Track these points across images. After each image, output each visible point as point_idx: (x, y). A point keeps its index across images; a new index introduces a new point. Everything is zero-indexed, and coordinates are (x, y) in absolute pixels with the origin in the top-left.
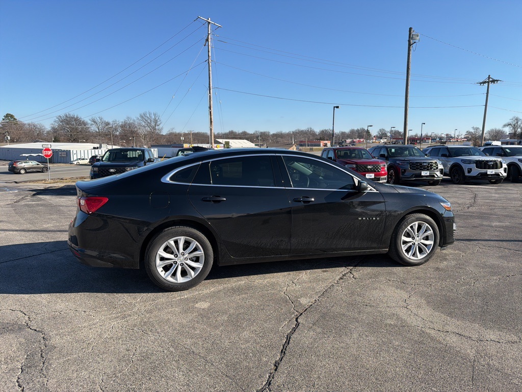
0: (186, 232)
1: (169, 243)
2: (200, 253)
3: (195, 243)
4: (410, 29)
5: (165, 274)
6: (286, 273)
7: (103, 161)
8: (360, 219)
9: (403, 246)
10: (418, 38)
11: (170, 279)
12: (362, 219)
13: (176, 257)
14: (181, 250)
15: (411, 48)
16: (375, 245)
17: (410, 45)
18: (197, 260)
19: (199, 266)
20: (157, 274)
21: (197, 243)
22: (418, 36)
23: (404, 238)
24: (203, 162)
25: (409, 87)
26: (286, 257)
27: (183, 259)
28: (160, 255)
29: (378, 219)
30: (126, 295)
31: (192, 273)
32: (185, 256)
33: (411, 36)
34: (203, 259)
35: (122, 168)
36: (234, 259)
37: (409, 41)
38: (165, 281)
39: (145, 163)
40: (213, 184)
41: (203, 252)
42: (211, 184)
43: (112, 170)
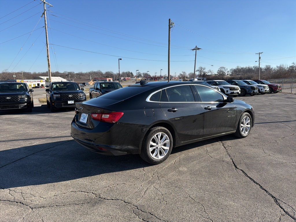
0: (162, 130)
1: (155, 136)
3: (166, 136)
4: (170, 20)
5: (153, 155)
8: (228, 116)
9: (241, 128)
10: (174, 25)
11: (155, 157)
13: (157, 145)
14: (159, 140)
15: (170, 30)
16: (232, 129)
17: (170, 28)
18: (166, 145)
19: (167, 148)
20: (150, 155)
22: (174, 23)
23: (241, 125)
25: (170, 50)
26: (201, 139)
27: (160, 145)
28: (151, 144)
29: (234, 116)
31: (165, 153)
33: (170, 24)
34: (169, 145)
36: (183, 143)
37: (169, 26)
38: (154, 159)
39: (28, 92)
40: (170, 102)
41: (169, 140)
42: (168, 102)
43: (8, 98)
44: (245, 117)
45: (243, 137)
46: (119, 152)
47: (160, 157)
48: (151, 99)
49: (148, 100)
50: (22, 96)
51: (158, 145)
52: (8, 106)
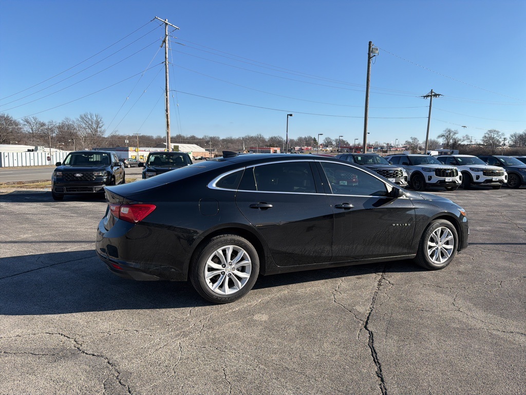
0: (235, 241)
1: (218, 252)
2: (248, 262)
3: (243, 252)
4: (370, 43)
5: (213, 286)
6: (322, 281)
7: (65, 164)
8: (394, 225)
9: (428, 251)
10: (377, 52)
11: (218, 291)
12: (396, 225)
13: (224, 267)
14: (229, 260)
15: (371, 61)
16: (406, 251)
17: (369, 58)
18: (243, 269)
19: (246, 275)
20: (206, 285)
21: (245, 252)
22: (377, 49)
23: (430, 244)
24: (247, 167)
25: (369, 98)
26: (326, 265)
27: (231, 269)
28: (208, 265)
29: (409, 225)
30: (171, 310)
31: (240, 283)
32: (233, 266)
33: (371, 50)
34: (249, 269)
35: (89, 173)
36: (280, 268)
37: (369, 54)
38: (214, 294)
39: (112, 168)
40: (258, 190)
41: (250, 262)
42: (256, 190)
43: (78, 175)
44: (440, 228)
45: (431, 268)
46: (144, 274)
47: (228, 291)
48: (218, 185)
49: (213, 185)
50: (99, 173)
51: (224, 269)
52: (77, 188)
